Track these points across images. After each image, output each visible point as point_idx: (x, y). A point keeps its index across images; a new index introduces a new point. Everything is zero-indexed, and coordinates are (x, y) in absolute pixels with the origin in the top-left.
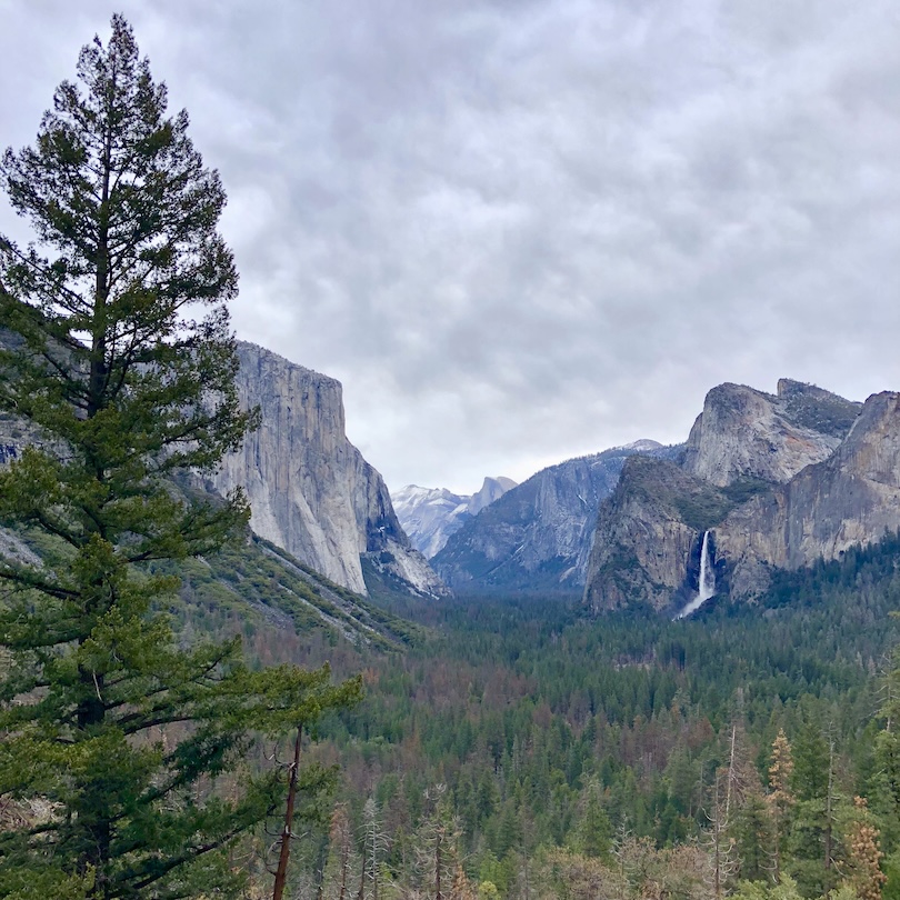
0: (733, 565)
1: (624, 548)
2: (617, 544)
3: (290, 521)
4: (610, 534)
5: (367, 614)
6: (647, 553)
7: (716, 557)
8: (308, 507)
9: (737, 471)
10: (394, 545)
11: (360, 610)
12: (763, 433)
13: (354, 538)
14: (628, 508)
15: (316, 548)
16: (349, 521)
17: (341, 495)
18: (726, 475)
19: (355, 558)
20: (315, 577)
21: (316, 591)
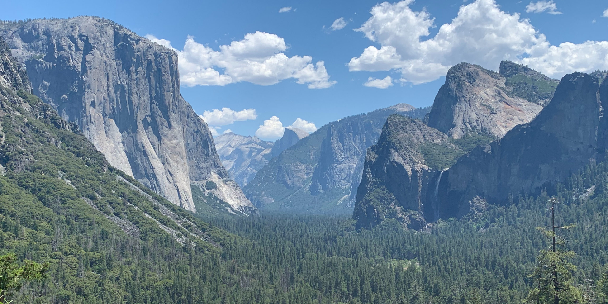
0: (459, 195)
3: (138, 157)
5: (194, 226)
7: (448, 190)
8: (152, 147)
9: (467, 129)
10: (216, 176)
11: (189, 223)
12: (487, 100)
13: (186, 170)
15: (157, 177)
16: (182, 158)
17: (176, 138)
18: (459, 131)
19: (187, 185)
20: (155, 198)
21: (156, 208)
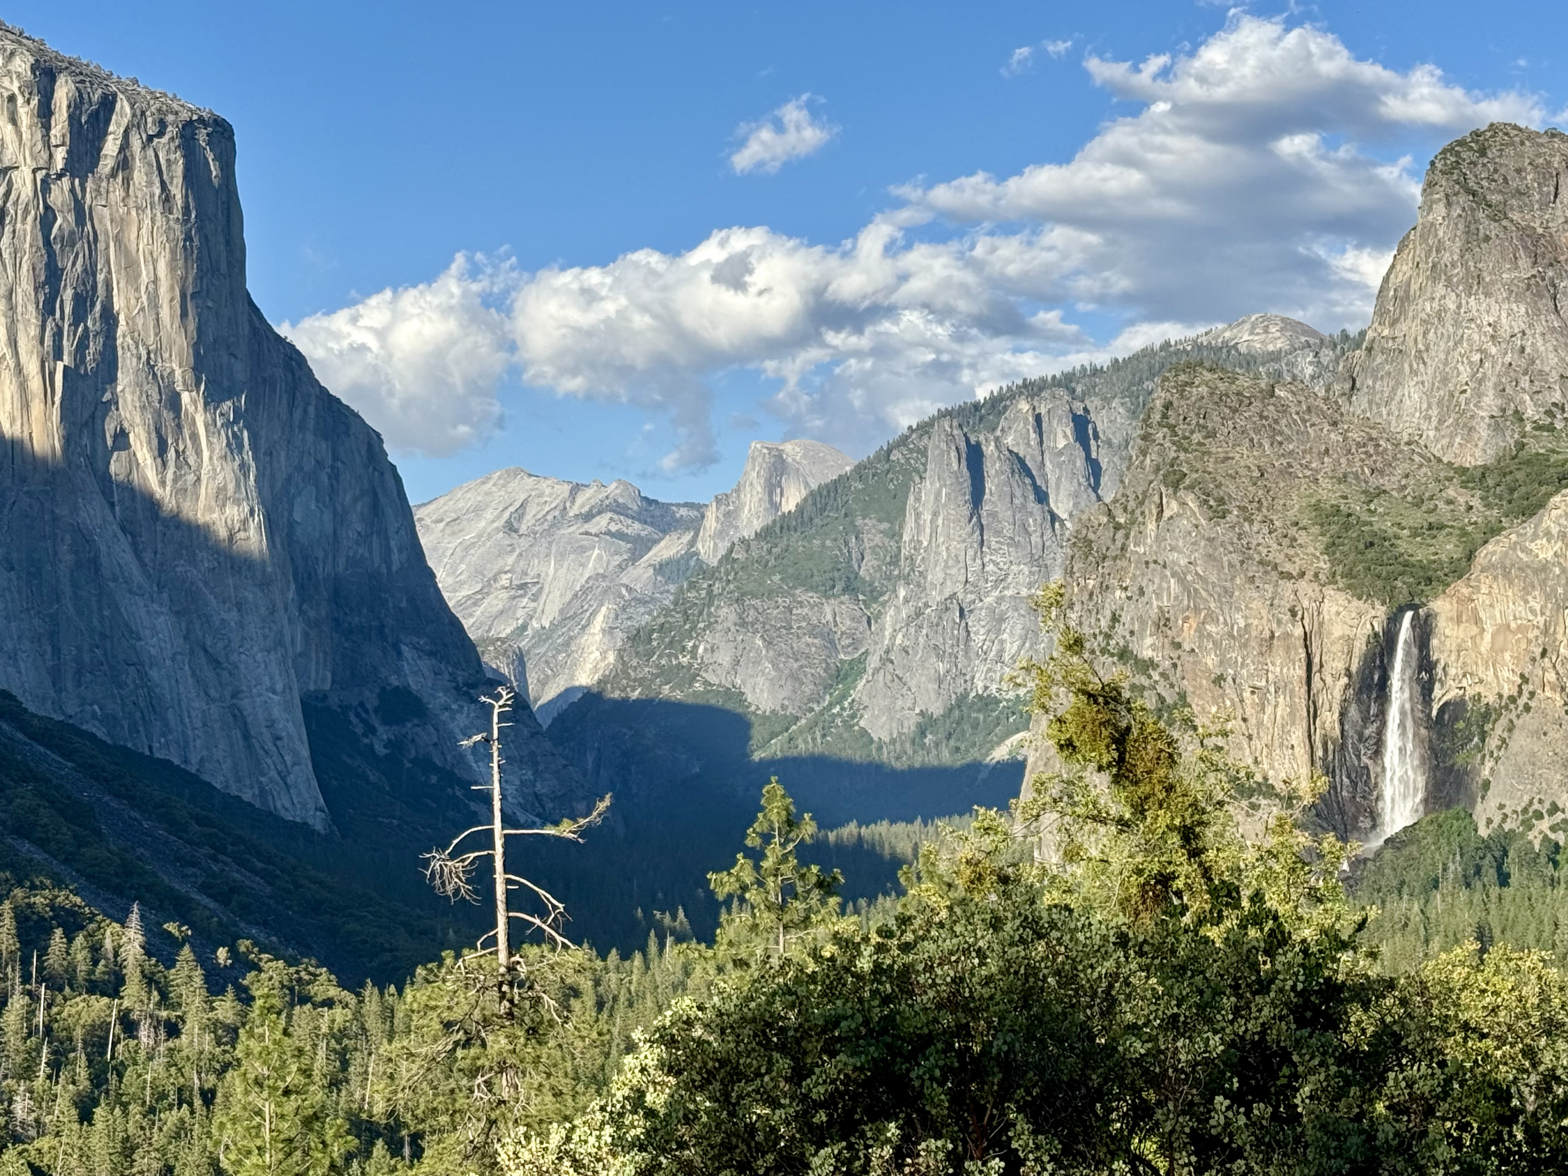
0: (1487, 715)
1: (1145, 666)
2: (1124, 654)
3: (67, 589)
4: (1104, 623)
6: (1219, 680)
7: (1437, 692)
8: (124, 542)
9: (1519, 417)
10: (425, 664)
13: (280, 643)
14: (1159, 539)
15: (154, 673)
18: (1483, 430)
19: (288, 707)
